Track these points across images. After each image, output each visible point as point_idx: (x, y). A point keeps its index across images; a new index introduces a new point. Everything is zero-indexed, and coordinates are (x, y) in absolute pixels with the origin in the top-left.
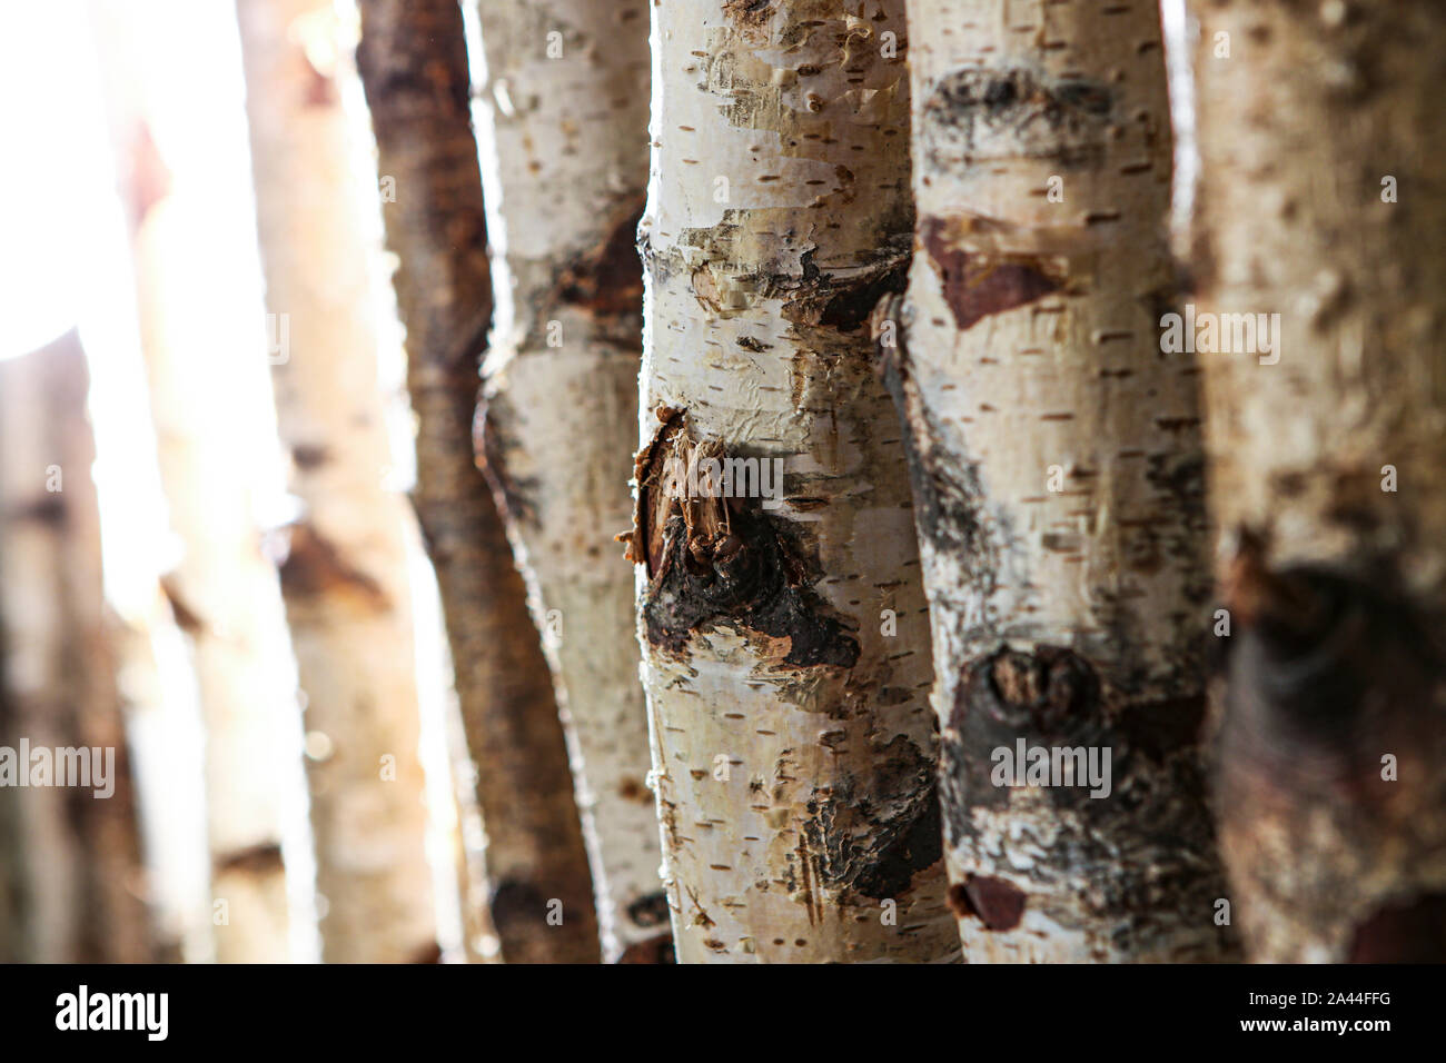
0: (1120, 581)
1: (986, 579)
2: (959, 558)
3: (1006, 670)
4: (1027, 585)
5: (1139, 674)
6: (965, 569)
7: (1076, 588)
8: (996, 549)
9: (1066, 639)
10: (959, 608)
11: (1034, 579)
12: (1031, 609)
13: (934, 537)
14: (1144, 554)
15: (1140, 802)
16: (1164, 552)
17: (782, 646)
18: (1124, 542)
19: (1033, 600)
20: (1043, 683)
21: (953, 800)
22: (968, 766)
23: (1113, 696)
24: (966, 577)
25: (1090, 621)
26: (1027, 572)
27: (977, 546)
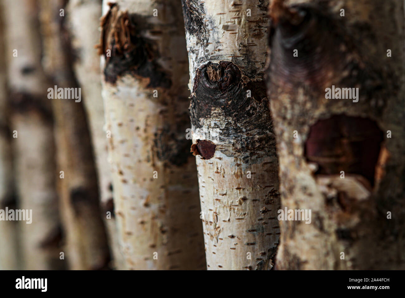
0: (248, 41)
1: (205, 41)
2: (197, 35)
3: (210, 70)
4: (219, 42)
5: (254, 71)
6: (199, 39)
7: (234, 43)
8: (209, 31)
9: (230, 59)
10: (197, 52)
11: (220, 41)
12: (219, 50)
13: (189, 29)
14: (256, 32)
15: (253, 114)
16: (263, 32)
17: (147, 81)
18: (250, 28)
19: (220, 48)
20: (222, 73)
21: (194, 117)
22: (198, 103)
23: (245, 78)
24: (199, 41)
25: (238, 53)
26: (218, 38)
27: (203, 30)
